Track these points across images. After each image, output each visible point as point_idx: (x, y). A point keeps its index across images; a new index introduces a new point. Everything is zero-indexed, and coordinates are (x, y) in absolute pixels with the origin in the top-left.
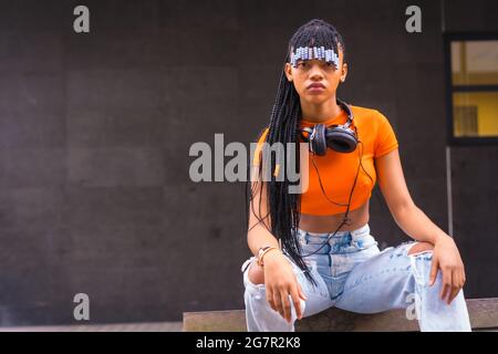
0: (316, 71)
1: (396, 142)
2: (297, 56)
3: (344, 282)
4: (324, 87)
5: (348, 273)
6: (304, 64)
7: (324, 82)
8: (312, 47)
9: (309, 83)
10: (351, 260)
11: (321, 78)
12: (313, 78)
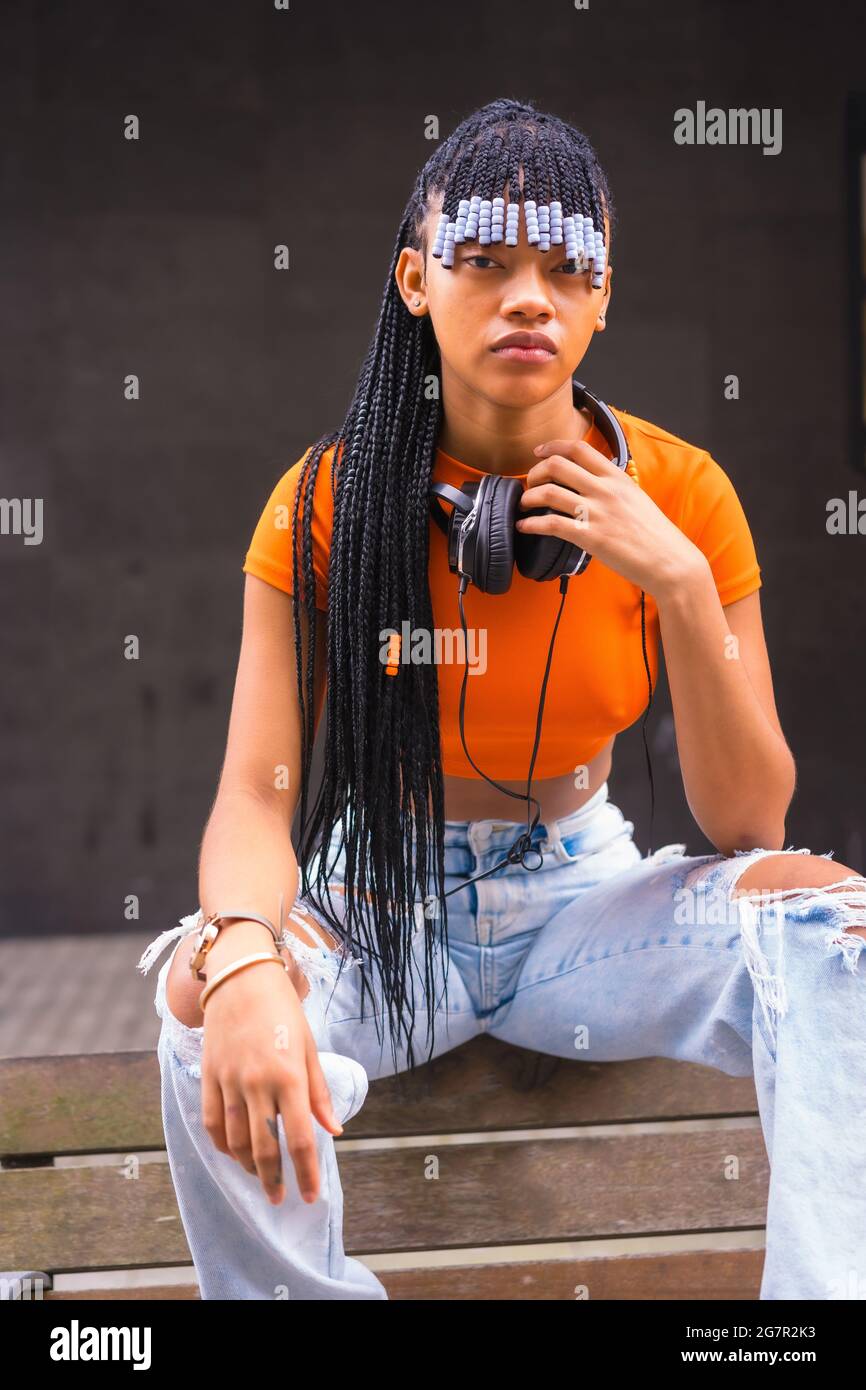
0: (528, 290)
1: (754, 569)
2: (463, 229)
3: (519, 963)
4: (551, 348)
5: (535, 932)
6: (481, 262)
7: (552, 330)
8: (518, 198)
9: (501, 330)
10: (540, 891)
11: (545, 316)
12: (517, 316)
